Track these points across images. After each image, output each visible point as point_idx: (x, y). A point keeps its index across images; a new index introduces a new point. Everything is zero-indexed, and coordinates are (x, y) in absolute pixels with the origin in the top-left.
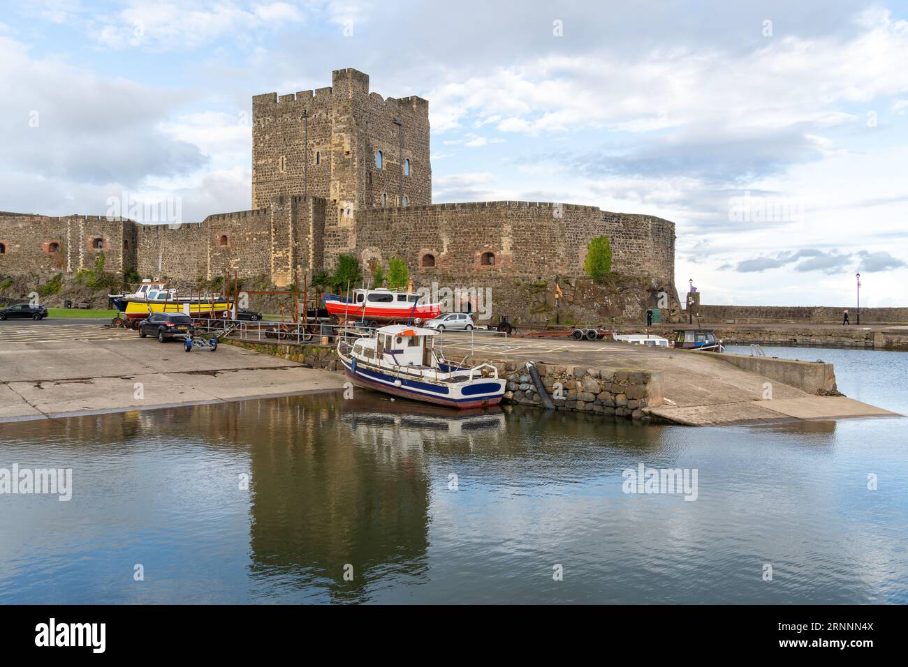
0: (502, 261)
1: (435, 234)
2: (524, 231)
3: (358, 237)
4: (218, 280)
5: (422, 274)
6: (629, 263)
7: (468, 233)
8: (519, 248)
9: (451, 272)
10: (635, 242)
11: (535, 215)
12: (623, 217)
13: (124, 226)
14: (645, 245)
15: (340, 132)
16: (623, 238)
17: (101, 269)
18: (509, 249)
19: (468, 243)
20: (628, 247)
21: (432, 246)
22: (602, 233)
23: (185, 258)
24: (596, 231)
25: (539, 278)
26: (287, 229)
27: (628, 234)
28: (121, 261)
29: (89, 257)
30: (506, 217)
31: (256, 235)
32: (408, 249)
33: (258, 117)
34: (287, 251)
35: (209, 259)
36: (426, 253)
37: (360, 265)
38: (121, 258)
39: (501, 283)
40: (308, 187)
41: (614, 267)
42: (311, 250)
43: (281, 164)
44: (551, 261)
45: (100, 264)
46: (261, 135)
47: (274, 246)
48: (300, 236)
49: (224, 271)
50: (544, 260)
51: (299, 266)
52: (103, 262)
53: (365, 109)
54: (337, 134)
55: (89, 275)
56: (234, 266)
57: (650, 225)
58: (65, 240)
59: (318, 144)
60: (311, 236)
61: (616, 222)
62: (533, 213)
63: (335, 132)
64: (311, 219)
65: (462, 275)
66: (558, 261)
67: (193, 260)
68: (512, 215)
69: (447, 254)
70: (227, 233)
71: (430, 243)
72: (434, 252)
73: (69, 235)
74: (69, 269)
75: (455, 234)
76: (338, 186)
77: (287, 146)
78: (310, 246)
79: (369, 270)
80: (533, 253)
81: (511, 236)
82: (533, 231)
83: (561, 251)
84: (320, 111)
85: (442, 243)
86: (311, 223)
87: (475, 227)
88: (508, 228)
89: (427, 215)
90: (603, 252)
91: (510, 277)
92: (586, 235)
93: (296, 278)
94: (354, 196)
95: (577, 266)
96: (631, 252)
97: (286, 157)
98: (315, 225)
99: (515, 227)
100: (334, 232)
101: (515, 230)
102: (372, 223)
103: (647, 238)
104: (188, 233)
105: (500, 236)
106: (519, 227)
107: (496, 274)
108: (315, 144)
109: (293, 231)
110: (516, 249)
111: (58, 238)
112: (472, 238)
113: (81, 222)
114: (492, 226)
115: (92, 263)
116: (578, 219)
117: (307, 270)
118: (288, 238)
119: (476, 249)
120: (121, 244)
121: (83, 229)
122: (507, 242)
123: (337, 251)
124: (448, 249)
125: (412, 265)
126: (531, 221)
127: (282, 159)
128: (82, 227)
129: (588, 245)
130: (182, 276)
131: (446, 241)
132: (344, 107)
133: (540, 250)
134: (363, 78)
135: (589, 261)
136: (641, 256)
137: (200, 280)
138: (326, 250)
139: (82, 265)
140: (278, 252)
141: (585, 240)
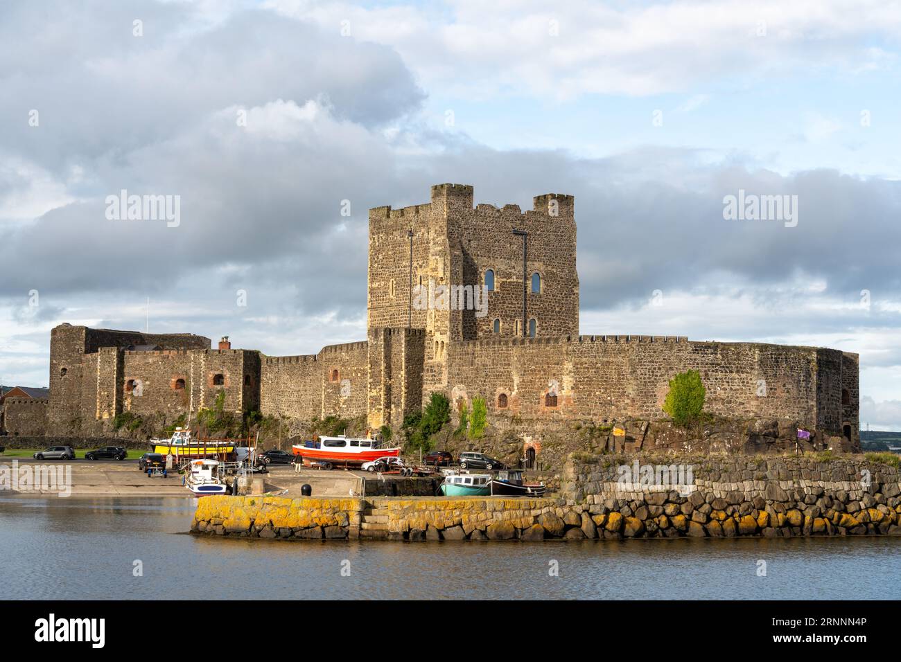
0: (564, 402)
1: (508, 371)
2: (588, 368)
3: (449, 373)
4: (329, 419)
5: (496, 416)
6: (730, 402)
7: (535, 370)
8: (581, 387)
9: (520, 413)
10: (737, 376)
11: (601, 350)
12: (722, 347)
13: (244, 360)
14: (751, 379)
15: (436, 255)
16: (722, 372)
17: (221, 407)
18: (570, 388)
19: (535, 382)
20: (728, 382)
21: (506, 385)
22: (690, 367)
23: (302, 395)
24: (681, 366)
25: (606, 421)
26: (380, 365)
27: (727, 367)
28: (241, 399)
29: (209, 395)
30: (567, 354)
31: (361, 370)
32: (487, 387)
33: (373, 234)
34: (380, 389)
35: (323, 396)
36: (501, 392)
37: (450, 404)
38: (241, 396)
39: (561, 427)
40: (412, 315)
41: (708, 407)
42: (403, 388)
43: (391, 288)
44: (619, 402)
45: (220, 403)
46: (376, 254)
47: (370, 383)
48: (394, 372)
49: (335, 411)
50: (611, 401)
51: (393, 406)
52: (223, 401)
53: (466, 226)
54: (434, 257)
55: (209, 415)
56: (343, 404)
57: (756, 356)
58: (189, 377)
59: (421, 266)
60: (403, 372)
61: (712, 354)
62: (598, 348)
63: (433, 255)
64: (403, 354)
65: (529, 417)
66: (627, 401)
67: (309, 397)
68: (574, 351)
69: (517, 393)
70: (338, 368)
71: (504, 381)
72: (507, 392)
73: (192, 370)
74: (192, 409)
75: (524, 372)
76: (433, 316)
77: (396, 267)
78: (403, 383)
79: (457, 410)
80: (597, 393)
81: (572, 374)
82: (598, 368)
83: (631, 390)
84: (423, 230)
85: (513, 381)
86: (403, 359)
87: (541, 364)
88: (568, 366)
89: (502, 350)
90: (691, 389)
91: (572, 420)
92: (667, 371)
93: (388, 419)
94: (447, 327)
95: (653, 406)
96: (731, 389)
97: (395, 280)
98: (408, 360)
99: (577, 364)
100: (431, 367)
101: (577, 368)
102: (460, 358)
103: (753, 371)
104: (305, 367)
105: (561, 374)
106: (582, 364)
107: (558, 416)
108: (418, 266)
109: (386, 368)
110: (578, 388)
111: (184, 373)
112: (538, 376)
113: (202, 357)
114: (555, 364)
115: (212, 402)
116: (655, 352)
117: (400, 410)
118: (380, 376)
119: (542, 388)
120: (241, 380)
121: (205, 365)
122: (568, 381)
123: (433, 389)
124: (518, 389)
125: (491, 405)
126: (595, 357)
127: (391, 283)
128: (204, 363)
129: (670, 382)
130: (298, 416)
131: (517, 379)
132: (441, 227)
133: (606, 389)
134: (464, 191)
135: (672, 400)
136: (746, 393)
137: (314, 420)
138: (425, 386)
139: (203, 404)
140: (373, 390)
141: (666, 377)
